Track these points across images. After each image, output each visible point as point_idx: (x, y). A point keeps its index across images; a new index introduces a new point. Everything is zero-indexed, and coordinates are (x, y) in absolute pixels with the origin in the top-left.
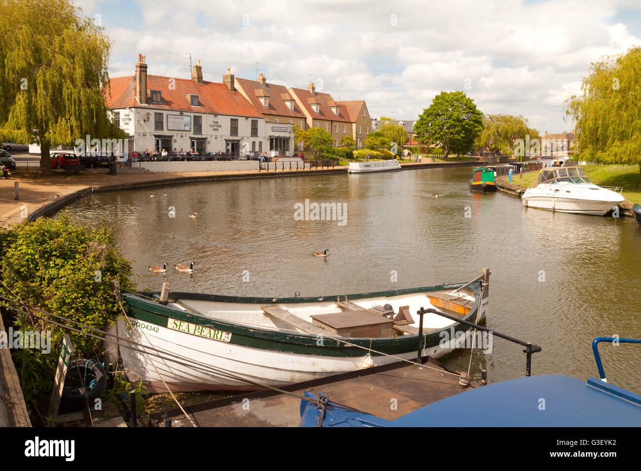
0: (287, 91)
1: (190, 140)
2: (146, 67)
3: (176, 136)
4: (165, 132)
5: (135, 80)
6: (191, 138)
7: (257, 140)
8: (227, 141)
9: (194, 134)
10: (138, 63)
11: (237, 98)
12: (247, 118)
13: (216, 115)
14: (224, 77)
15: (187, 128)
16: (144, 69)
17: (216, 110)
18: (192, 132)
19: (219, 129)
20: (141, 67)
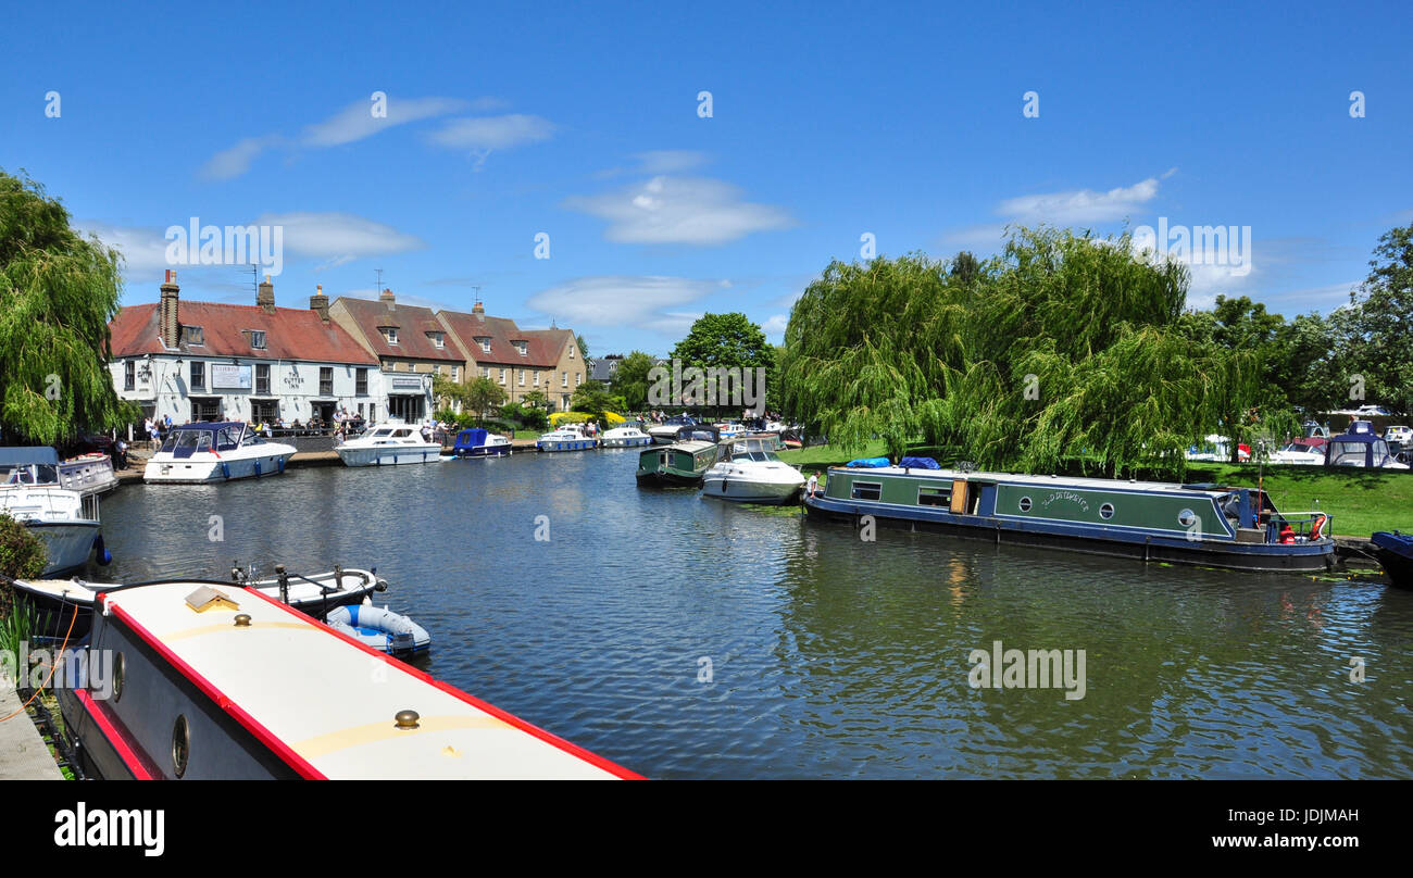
0: (433, 317)
1: (250, 405)
2: (177, 291)
3: (227, 400)
4: (209, 393)
5: (160, 310)
6: (252, 401)
7: (366, 402)
8: (313, 403)
9: (257, 394)
10: (163, 282)
11: (333, 334)
12: (348, 365)
13: (295, 362)
14: (312, 300)
15: (245, 385)
16: (174, 294)
17: (295, 351)
18: (254, 392)
19: (301, 385)
20: (166, 290)
